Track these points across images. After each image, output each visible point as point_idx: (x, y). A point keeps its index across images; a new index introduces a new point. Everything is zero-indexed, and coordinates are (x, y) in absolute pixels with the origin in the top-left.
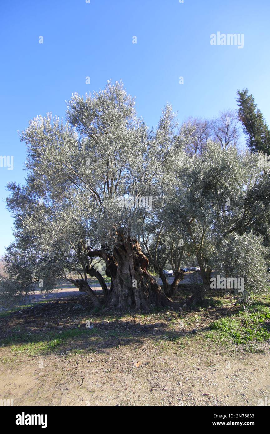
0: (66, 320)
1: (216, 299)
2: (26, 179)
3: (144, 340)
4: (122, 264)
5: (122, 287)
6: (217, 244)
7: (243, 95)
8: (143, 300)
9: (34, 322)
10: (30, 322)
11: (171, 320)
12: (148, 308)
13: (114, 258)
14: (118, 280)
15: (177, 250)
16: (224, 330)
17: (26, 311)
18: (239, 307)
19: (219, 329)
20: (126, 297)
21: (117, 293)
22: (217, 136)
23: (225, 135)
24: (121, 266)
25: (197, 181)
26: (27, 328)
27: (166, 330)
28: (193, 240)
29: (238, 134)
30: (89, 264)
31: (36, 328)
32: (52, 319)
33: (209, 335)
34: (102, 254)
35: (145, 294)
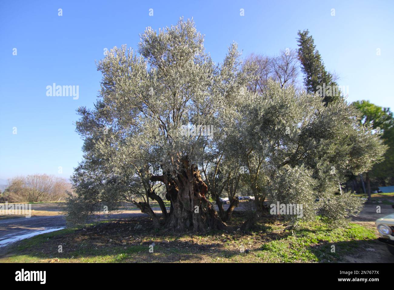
0: (128, 239)
1: (267, 225)
2: (94, 105)
3: (202, 256)
4: (183, 190)
5: (181, 210)
6: (271, 174)
7: (303, 35)
8: (200, 223)
9: (98, 239)
10: (94, 239)
11: (226, 241)
12: (205, 231)
13: (175, 183)
14: (178, 204)
15: (234, 178)
16: (274, 251)
17: (90, 229)
18: (287, 233)
19: (269, 249)
20: (185, 220)
21: (176, 215)
22: (277, 73)
23: (284, 73)
24: (182, 191)
25: (257, 117)
26: (93, 243)
27: (222, 249)
28: (250, 170)
29: (296, 73)
30: (151, 188)
31: (102, 244)
32: (115, 237)
33: (260, 254)
34: (164, 179)
35: (203, 217)
